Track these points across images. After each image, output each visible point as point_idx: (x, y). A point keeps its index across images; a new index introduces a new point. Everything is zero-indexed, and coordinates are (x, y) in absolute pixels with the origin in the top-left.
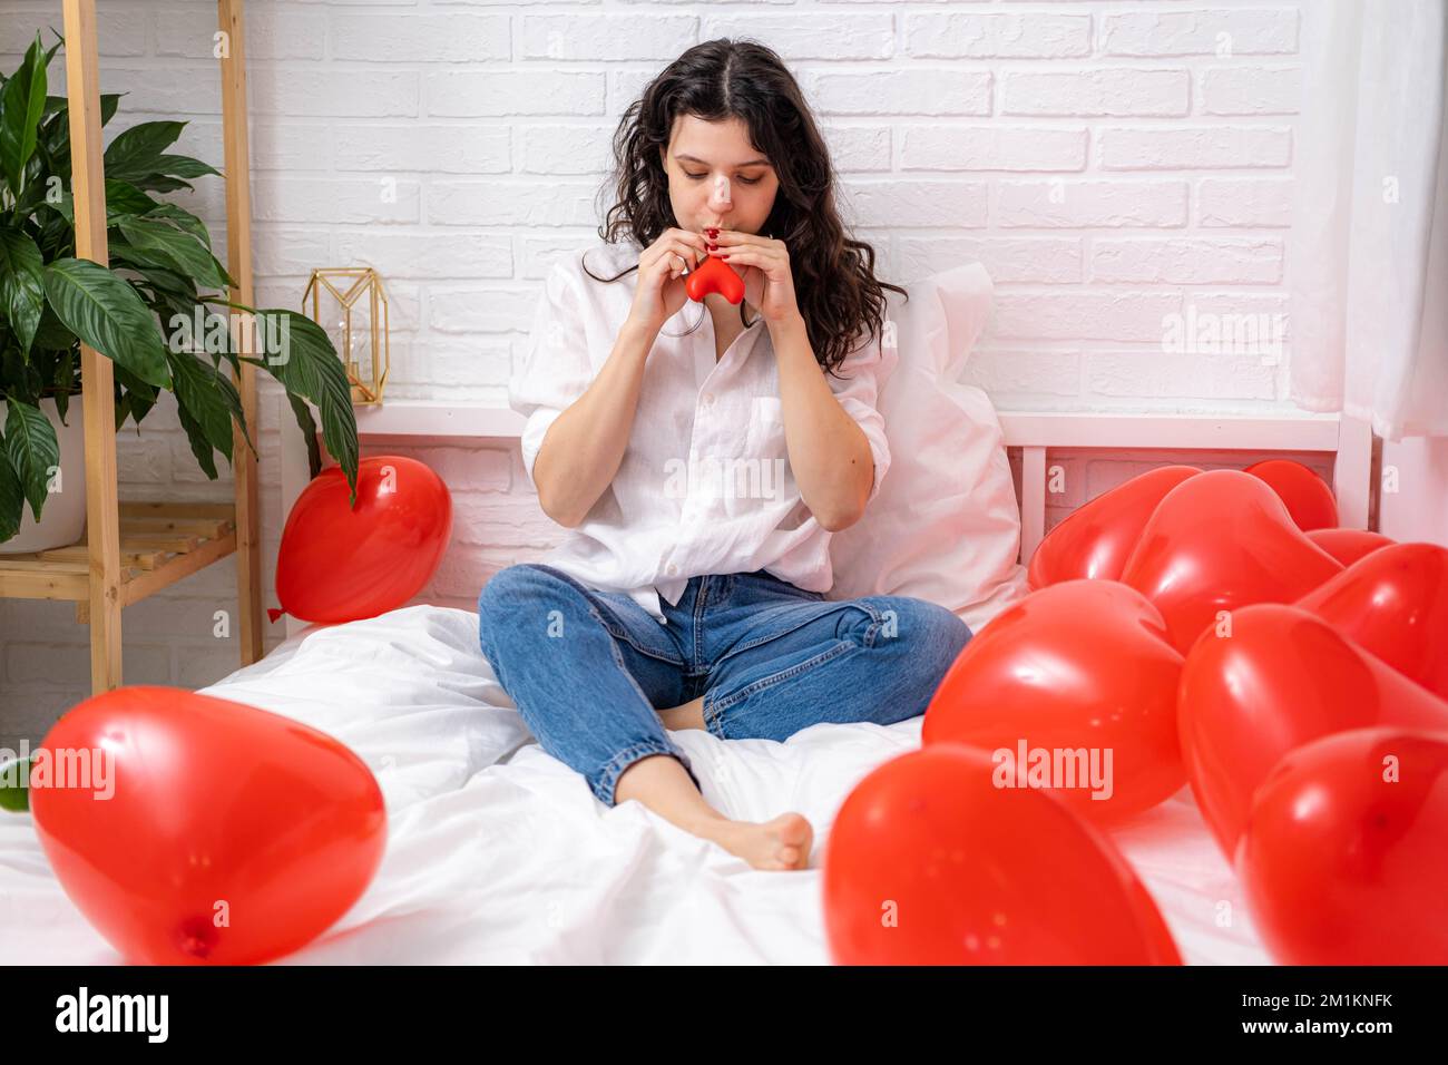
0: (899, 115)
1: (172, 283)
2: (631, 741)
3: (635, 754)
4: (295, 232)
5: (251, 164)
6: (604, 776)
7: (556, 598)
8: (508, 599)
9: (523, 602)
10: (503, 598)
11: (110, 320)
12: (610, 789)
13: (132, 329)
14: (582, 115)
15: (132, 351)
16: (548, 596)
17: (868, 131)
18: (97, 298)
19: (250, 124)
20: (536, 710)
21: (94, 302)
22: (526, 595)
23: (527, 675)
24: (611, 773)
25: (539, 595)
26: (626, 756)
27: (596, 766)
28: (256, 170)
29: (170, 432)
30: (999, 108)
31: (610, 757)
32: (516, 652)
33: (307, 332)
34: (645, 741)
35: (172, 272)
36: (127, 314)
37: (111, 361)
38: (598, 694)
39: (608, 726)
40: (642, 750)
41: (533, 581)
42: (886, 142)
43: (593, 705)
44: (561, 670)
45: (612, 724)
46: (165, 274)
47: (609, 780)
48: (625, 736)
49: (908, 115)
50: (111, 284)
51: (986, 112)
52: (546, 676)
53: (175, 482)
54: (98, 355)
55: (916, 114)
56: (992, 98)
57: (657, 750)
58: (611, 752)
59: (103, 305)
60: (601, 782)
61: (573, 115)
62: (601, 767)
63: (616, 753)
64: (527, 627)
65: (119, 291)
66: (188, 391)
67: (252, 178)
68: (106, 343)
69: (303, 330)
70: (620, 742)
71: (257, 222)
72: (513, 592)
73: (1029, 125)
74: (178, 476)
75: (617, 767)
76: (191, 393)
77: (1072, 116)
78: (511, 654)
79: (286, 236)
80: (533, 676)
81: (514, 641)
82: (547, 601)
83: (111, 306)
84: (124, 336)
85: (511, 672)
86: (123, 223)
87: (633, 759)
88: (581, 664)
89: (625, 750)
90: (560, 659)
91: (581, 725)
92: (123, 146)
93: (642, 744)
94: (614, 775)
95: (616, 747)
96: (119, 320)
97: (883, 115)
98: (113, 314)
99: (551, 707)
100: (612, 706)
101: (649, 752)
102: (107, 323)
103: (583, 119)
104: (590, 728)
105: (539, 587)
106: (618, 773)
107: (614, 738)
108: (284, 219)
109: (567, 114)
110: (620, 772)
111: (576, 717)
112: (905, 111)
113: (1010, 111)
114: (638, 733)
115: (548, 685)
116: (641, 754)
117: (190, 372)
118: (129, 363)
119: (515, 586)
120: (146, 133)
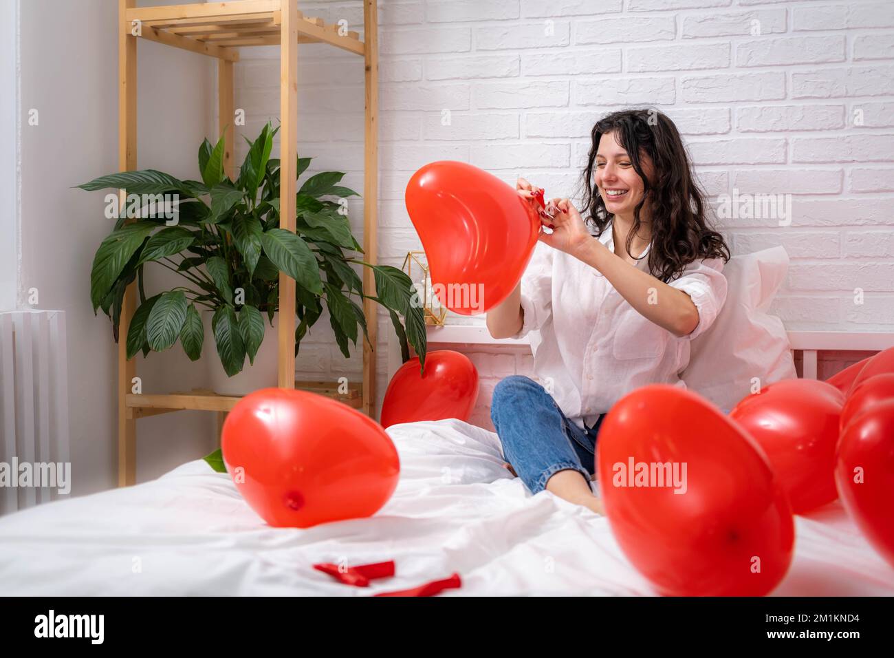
0: (732, 164)
1: (330, 249)
2: (559, 461)
3: (560, 467)
4: (401, 233)
5: (379, 196)
6: (542, 477)
7: (535, 392)
8: (509, 389)
9: (517, 391)
10: (506, 388)
11: (293, 259)
12: (544, 484)
13: (304, 264)
14: (557, 167)
15: (304, 274)
16: (531, 390)
17: (715, 173)
18: (288, 248)
19: (379, 175)
20: (513, 445)
21: (286, 250)
22: (519, 388)
23: (512, 427)
24: (546, 476)
25: (526, 389)
26: (556, 468)
27: (539, 471)
28: (381, 200)
29: (331, 344)
30: (790, 158)
31: (547, 467)
32: (508, 415)
33: (401, 278)
34: (567, 462)
35: (330, 243)
36: (303, 256)
37: (295, 281)
38: (547, 438)
39: (549, 453)
40: (565, 465)
41: (524, 382)
42: (725, 180)
43: (543, 442)
44: (530, 425)
45: (552, 453)
46: (327, 244)
47: (544, 479)
48: (557, 459)
49: (738, 164)
50: (295, 241)
51: (782, 161)
52: (521, 427)
53: (332, 372)
54: (288, 277)
55: (742, 164)
56: (786, 153)
57: (572, 467)
58: (548, 465)
59: (291, 252)
60: (540, 481)
61: (553, 167)
62: (541, 473)
63: (550, 465)
64: (517, 404)
65: (299, 245)
66: (335, 306)
67: (379, 204)
68: (290, 271)
69: (398, 277)
70: (553, 461)
71: (382, 228)
72: (513, 386)
73: (808, 168)
74: (333, 369)
75: (550, 473)
76: (336, 306)
77: (833, 162)
78: (505, 416)
79: (395, 235)
80: (515, 426)
81: (508, 409)
82: (530, 393)
83: (294, 252)
84: (300, 268)
85: (504, 426)
86: (306, 215)
87: (558, 469)
88: (541, 424)
89: (555, 465)
90: (531, 419)
91: (535, 451)
92: (312, 184)
93: (565, 463)
94: (547, 477)
95: (551, 463)
96: (298, 259)
97: (724, 164)
98: (295, 256)
99: (521, 442)
100: (553, 444)
101: (569, 467)
102: (291, 259)
103: (558, 169)
104: (539, 453)
105: (528, 385)
106: (549, 476)
107: (551, 459)
108: (395, 226)
109: (549, 167)
110: (550, 476)
111: (533, 447)
112: (736, 162)
113: (797, 160)
114: (564, 458)
115: (522, 431)
116: (563, 468)
117: (336, 296)
118: (301, 280)
119: (514, 383)
120: (324, 178)
